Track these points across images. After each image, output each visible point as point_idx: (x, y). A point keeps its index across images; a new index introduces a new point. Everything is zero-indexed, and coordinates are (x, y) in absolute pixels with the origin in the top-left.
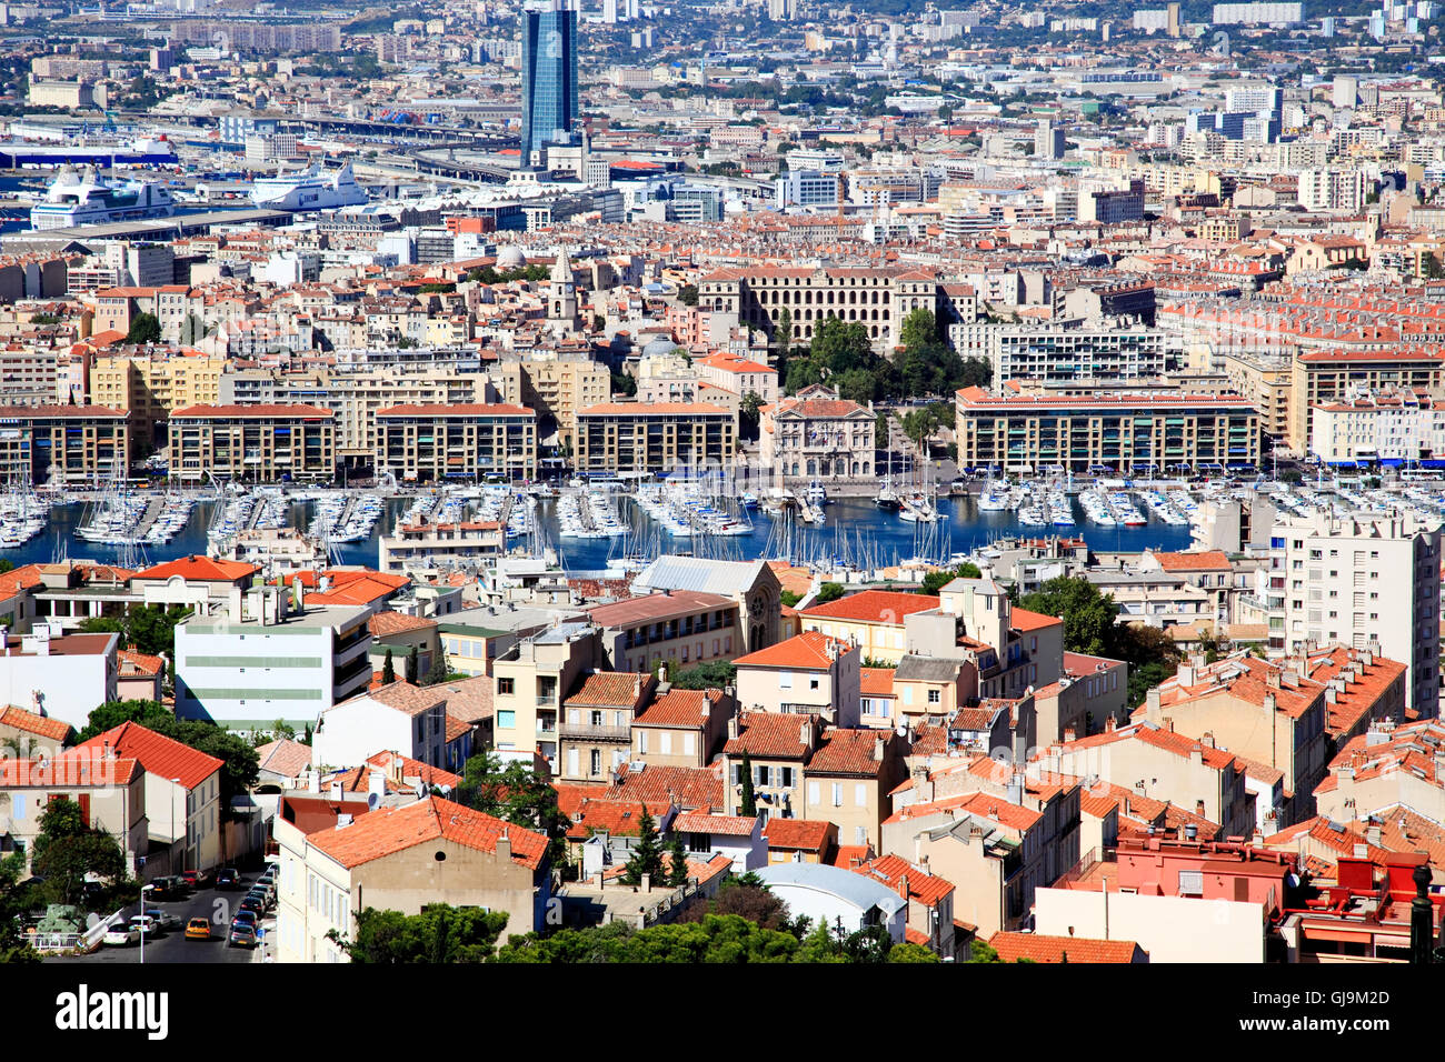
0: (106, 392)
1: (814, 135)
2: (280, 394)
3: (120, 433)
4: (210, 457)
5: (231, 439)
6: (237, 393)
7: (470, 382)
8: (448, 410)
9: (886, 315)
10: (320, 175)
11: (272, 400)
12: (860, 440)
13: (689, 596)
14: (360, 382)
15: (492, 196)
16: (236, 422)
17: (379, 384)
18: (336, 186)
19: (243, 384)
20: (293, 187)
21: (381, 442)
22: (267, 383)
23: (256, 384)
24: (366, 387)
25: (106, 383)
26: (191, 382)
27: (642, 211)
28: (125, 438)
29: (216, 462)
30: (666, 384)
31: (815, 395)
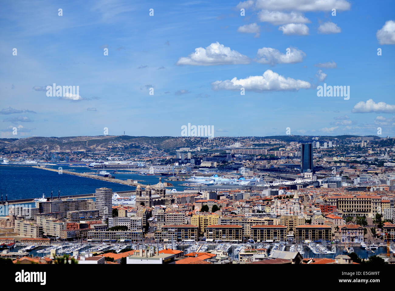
0: (194, 222)
1: (367, 171)
2: (231, 223)
3: (196, 231)
4: (215, 237)
5: (220, 232)
6: (221, 222)
7: (273, 220)
8: (267, 226)
9: (370, 207)
10: (256, 179)
11: (229, 224)
12: (360, 234)
13: (281, 260)
14: (248, 220)
15: (290, 183)
16: (221, 228)
17: (253, 220)
18: (259, 181)
19: (223, 220)
20: (250, 181)
21: (252, 233)
22: (228, 220)
23: (226, 220)
24: (250, 221)
25: (194, 220)
26: (212, 220)
27: (322, 185)
28: (197, 232)
29: (216, 238)
30: (318, 221)
31: (350, 224)
